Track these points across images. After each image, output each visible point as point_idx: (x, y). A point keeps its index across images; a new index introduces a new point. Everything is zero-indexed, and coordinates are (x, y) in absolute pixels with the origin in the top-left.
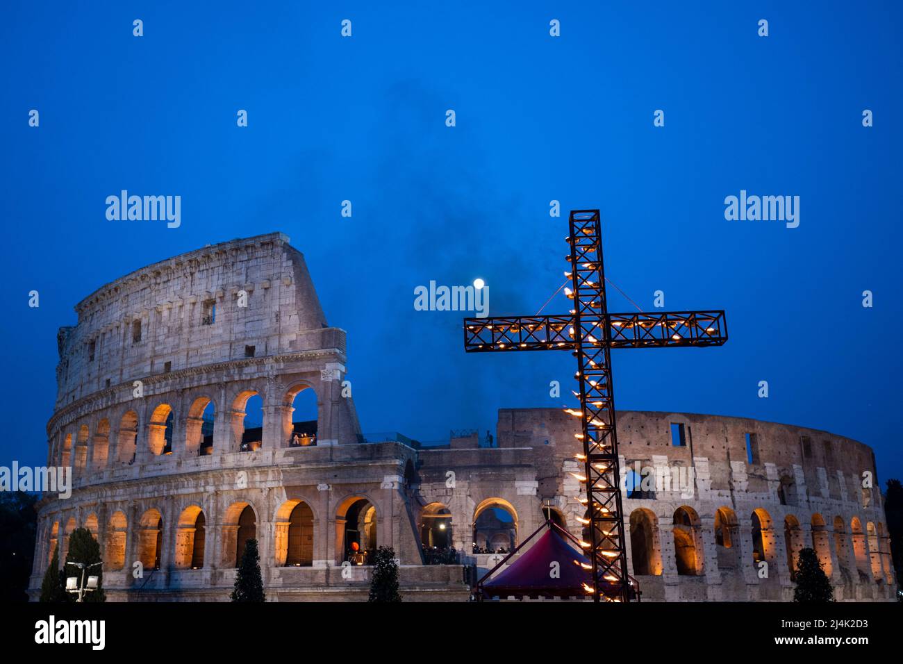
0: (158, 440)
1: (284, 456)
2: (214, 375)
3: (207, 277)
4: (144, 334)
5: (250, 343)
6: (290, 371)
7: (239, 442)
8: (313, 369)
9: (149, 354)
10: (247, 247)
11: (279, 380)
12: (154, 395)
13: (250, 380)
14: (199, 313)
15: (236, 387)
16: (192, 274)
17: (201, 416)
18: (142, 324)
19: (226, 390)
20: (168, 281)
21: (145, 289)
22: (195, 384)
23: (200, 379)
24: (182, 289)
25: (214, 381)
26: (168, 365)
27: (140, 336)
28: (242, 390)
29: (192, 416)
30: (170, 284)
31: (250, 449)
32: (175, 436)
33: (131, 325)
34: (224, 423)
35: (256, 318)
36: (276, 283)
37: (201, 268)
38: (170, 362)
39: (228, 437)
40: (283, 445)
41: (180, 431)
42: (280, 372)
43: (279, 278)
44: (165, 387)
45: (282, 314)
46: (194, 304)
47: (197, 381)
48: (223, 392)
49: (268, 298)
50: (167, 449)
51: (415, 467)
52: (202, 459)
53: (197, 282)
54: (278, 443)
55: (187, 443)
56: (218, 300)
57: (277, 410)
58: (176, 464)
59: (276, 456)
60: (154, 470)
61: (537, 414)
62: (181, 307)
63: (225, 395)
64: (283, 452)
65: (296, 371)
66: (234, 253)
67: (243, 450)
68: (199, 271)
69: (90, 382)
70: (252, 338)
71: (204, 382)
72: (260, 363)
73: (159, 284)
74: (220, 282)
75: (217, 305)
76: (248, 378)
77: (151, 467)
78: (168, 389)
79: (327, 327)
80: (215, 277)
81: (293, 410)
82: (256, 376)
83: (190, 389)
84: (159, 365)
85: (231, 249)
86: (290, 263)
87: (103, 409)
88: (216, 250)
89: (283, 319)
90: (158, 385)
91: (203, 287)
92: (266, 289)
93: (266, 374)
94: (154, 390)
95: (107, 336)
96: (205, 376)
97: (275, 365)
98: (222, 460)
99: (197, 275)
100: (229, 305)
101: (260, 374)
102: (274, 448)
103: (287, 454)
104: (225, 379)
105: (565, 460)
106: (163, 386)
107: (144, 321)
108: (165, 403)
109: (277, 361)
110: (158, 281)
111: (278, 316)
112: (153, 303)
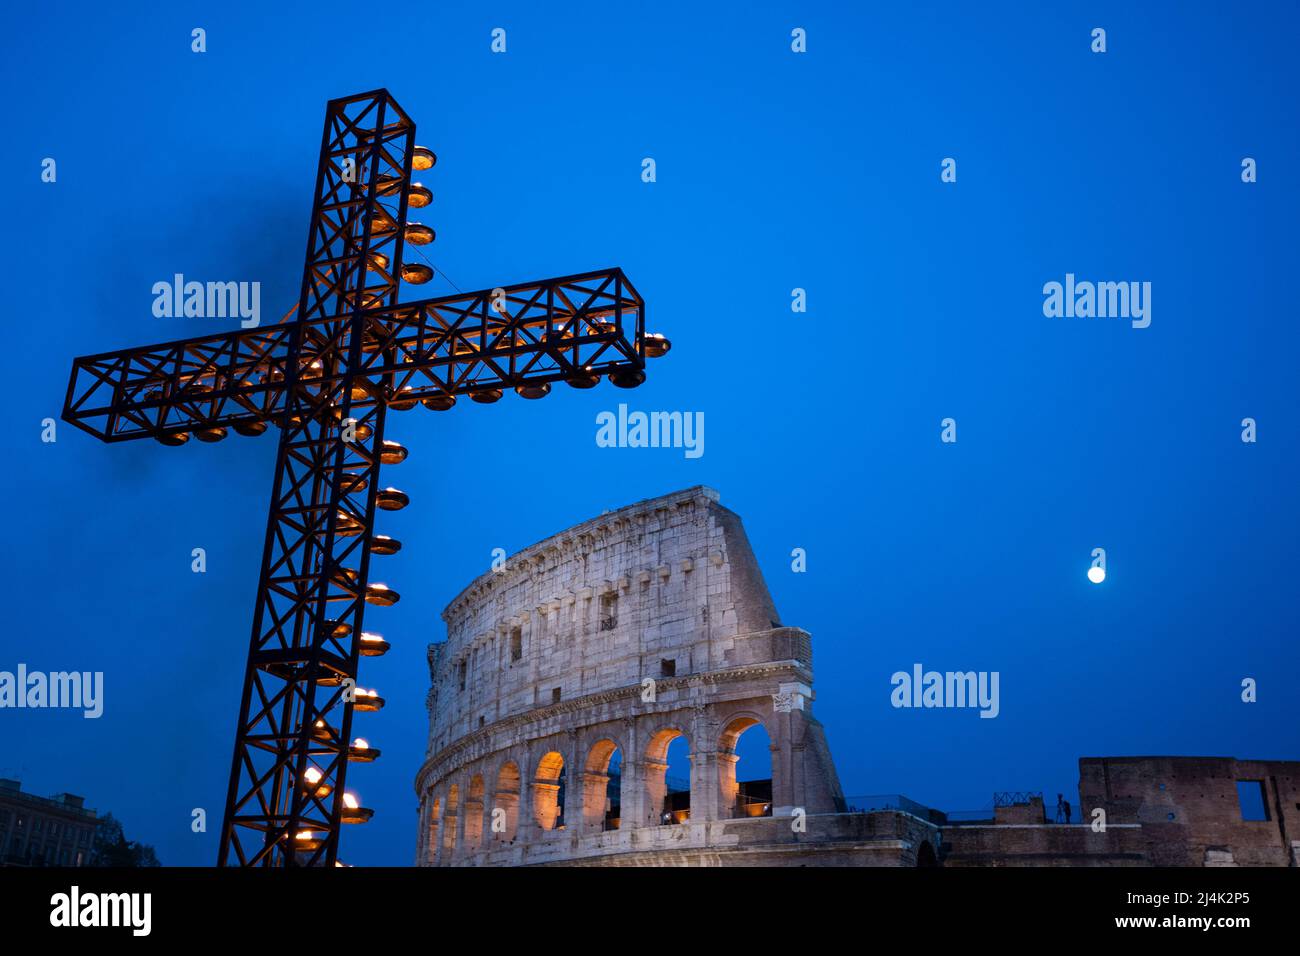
0: (548, 807)
1: (724, 834)
2: (618, 707)
3: (606, 559)
4: (525, 647)
5: (668, 656)
6: (726, 697)
7: (658, 811)
8: (759, 693)
9: (531, 678)
10: (658, 511)
11: (712, 712)
12: (539, 738)
13: (670, 712)
14: (596, 612)
15: (650, 724)
16: (585, 556)
17: (605, 770)
18: (523, 633)
19: (636, 729)
20: (555, 567)
21: (526, 581)
22: (593, 720)
23: (599, 713)
24: (573, 578)
25: (618, 715)
26: (557, 692)
27: (520, 651)
28: (658, 728)
29: (591, 769)
30: (557, 572)
31: (674, 821)
32: (568, 800)
33: (509, 636)
34: (635, 779)
35: (675, 617)
36: (701, 562)
37: (598, 547)
38: (559, 689)
39: (641, 802)
40: (721, 815)
41: (575, 792)
42: (712, 700)
43: (705, 555)
44: (552, 726)
45: (712, 610)
46: (589, 600)
47: (596, 716)
48: (631, 732)
49: (691, 585)
50: (560, 821)
51: (937, 856)
52: (607, 836)
53: (592, 567)
54: (714, 811)
55: (585, 811)
56: (621, 593)
57: (710, 758)
58: (569, 844)
59: (712, 833)
60: (542, 854)
61: (1147, 766)
62: (572, 604)
63: (635, 735)
64: (723, 826)
65: (735, 697)
66: (641, 522)
67: (666, 823)
68: (595, 551)
69: (461, 721)
70: (671, 648)
71: (605, 717)
72: (683, 686)
73: (543, 573)
74: (623, 566)
75: (620, 600)
76: (667, 709)
77: (537, 849)
78: (557, 729)
79: (779, 626)
80: (617, 557)
81: (736, 759)
82: (677, 707)
83: (587, 727)
84: (546, 694)
85: (638, 516)
86: (721, 530)
87: (477, 760)
88: (616, 518)
89: (713, 616)
90: (544, 723)
91: (600, 574)
92: (687, 572)
93: (691, 703)
94: (538, 730)
95: (480, 653)
96: (606, 707)
97: (705, 689)
98: (634, 838)
99: (592, 557)
100: (636, 598)
101: (684, 704)
102: (709, 820)
103: (728, 830)
104: (634, 712)
105: (1207, 850)
106: (550, 724)
107: (525, 629)
108: (554, 749)
109: (706, 681)
110: (542, 569)
111: (706, 612)
112: (535, 602)
